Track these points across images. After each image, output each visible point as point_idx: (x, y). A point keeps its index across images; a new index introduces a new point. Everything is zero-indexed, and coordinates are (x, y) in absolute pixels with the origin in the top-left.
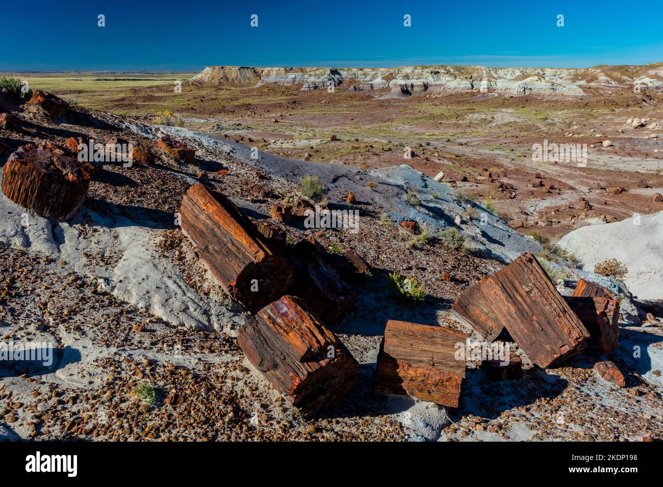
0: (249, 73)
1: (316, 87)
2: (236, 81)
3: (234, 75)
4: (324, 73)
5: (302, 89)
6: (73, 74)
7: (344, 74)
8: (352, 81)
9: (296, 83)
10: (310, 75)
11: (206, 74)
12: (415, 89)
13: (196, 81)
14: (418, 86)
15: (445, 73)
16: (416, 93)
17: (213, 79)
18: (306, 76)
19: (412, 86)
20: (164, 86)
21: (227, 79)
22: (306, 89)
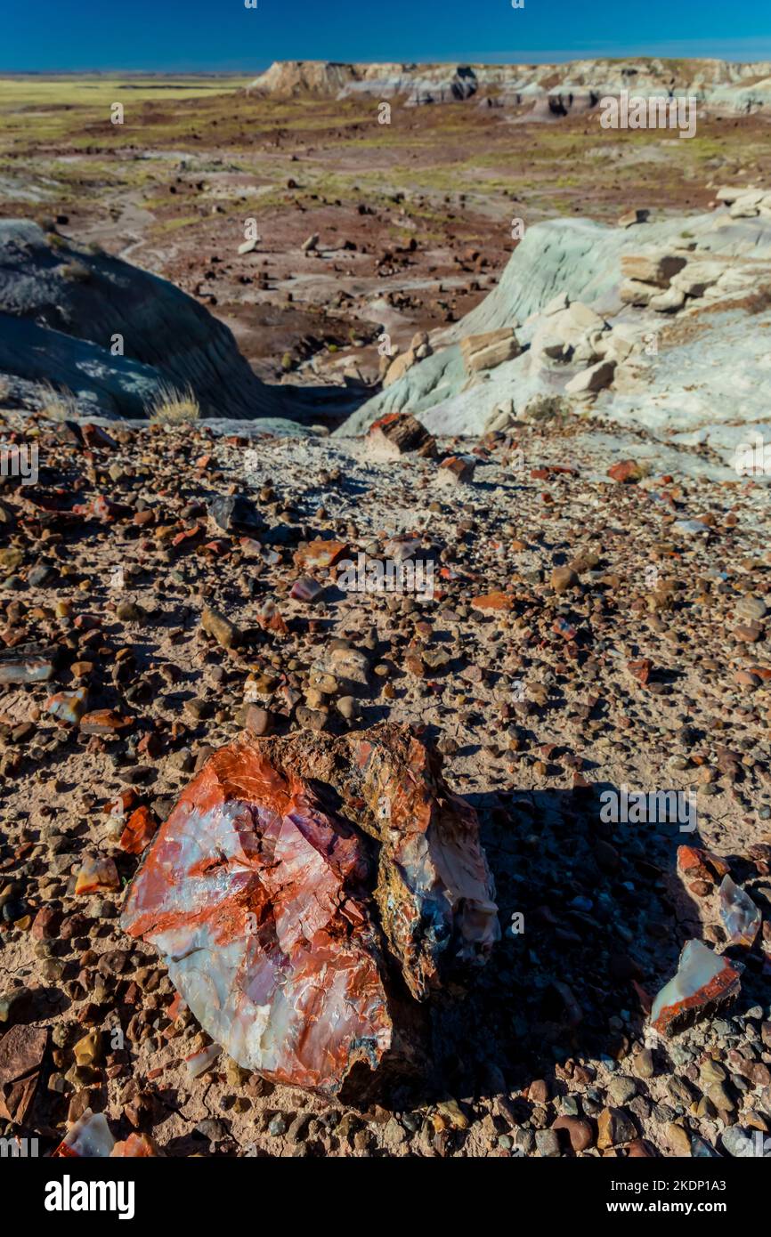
0: (342, 74)
1: (430, 101)
2: (321, 90)
3: (317, 78)
4: (448, 74)
5: (407, 104)
6: (90, 76)
7: (482, 75)
8: (494, 89)
9: (401, 92)
10: (424, 78)
11: (274, 76)
12: (576, 104)
13: (256, 89)
14: (581, 98)
15: (646, 74)
16: (576, 111)
17: (284, 85)
18: (418, 80)
19: (571, 98)
20: (209, 98)
21: (307, 86)
22: (414, 104)
